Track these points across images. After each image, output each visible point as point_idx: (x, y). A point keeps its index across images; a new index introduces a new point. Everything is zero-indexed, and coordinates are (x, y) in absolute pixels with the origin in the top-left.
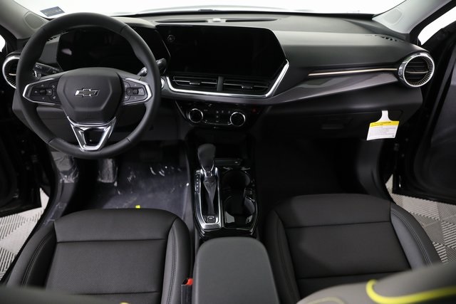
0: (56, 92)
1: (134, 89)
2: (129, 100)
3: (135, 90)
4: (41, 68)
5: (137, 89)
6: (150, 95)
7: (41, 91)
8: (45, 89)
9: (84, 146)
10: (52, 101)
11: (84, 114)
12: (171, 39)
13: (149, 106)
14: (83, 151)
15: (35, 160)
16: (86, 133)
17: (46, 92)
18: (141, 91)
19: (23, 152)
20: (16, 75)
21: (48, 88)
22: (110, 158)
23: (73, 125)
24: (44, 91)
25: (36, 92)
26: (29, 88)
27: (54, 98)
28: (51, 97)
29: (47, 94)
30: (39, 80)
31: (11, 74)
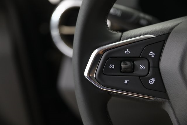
0: (157, 67)
7: (123, 66)
8: (132, 59)
17: (134, 68)
20: (76, 31)
21: (140, 58)
24: (129, 64)
25: (112, 66)
26: (98, 56)
27: (152, 82)
28: (143, 79)
29: (135, 72)
30: (120, 40)
31: (67, 30)
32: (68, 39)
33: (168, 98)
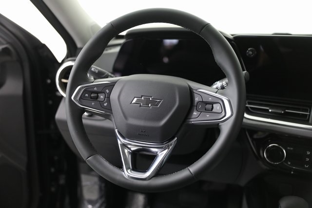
0: (109, 97)
1: (207, 103)
2: (197, 118)
3: (208, 105)
4: (97, 71)
5: (212, 103)
6: (229, 113)
7: (92, 95)
8: (97, 93)
9: (129, 171)
10: (103, 108)
11: (137, 128)
12: (251, 53)
13: (226, 129)
14: (126, 176)
15: (62, 181)
16: (134, 154)
17: (97, 97)
18: (217, 108)
19: (53, 170)
21: (101, 92)
22: (142, 193)
23: (121, 141)
24: (96, 95)
25: (87, 95)
26: (80, 90)
27: (105, 105)
28: (101, 103)
29: (98, 99)
30: (93, 83)
31: (64, 81)
32: (64, 86)
33: (112, 113)
